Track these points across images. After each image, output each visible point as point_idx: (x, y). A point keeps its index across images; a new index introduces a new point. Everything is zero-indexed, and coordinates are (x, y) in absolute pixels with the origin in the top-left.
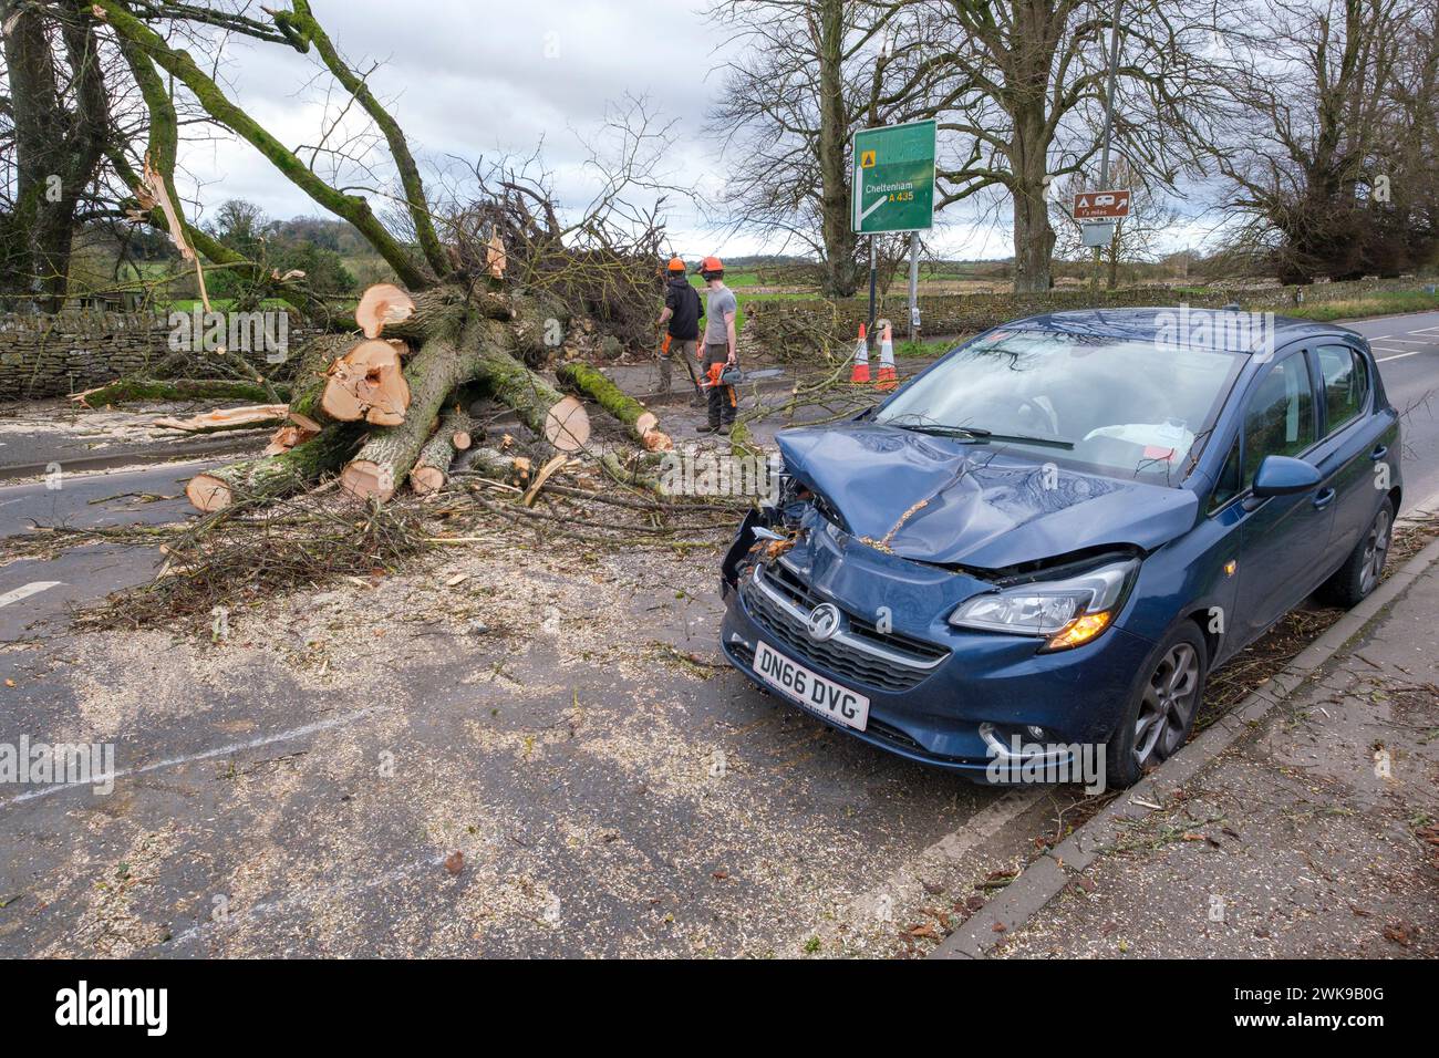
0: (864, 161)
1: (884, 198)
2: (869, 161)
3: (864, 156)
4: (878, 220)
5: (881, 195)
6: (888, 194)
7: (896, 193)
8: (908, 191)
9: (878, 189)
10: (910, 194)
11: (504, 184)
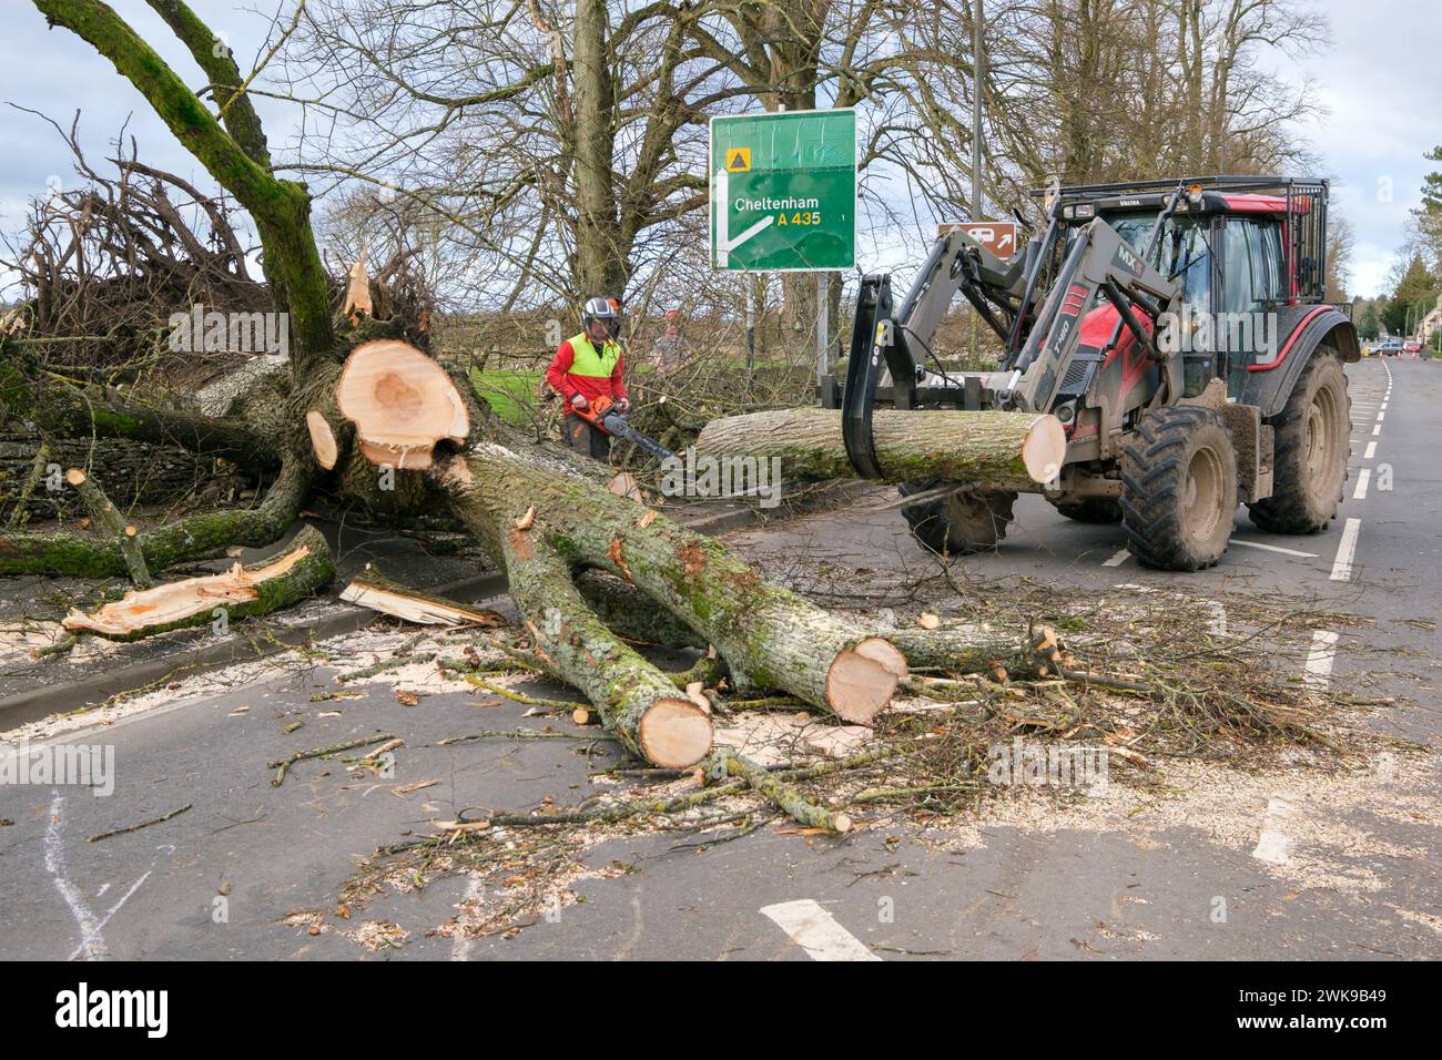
0: (730, 160)
1: (769, 220)
2: (739, 162)
3: (731, 155)
4: (759, 252)
5: (763, 214)
6: (776, 213)
7: (790, 213)
8: (811, 210)
9: (757, 205)
10: (815, 215)
11: (121, 165)
